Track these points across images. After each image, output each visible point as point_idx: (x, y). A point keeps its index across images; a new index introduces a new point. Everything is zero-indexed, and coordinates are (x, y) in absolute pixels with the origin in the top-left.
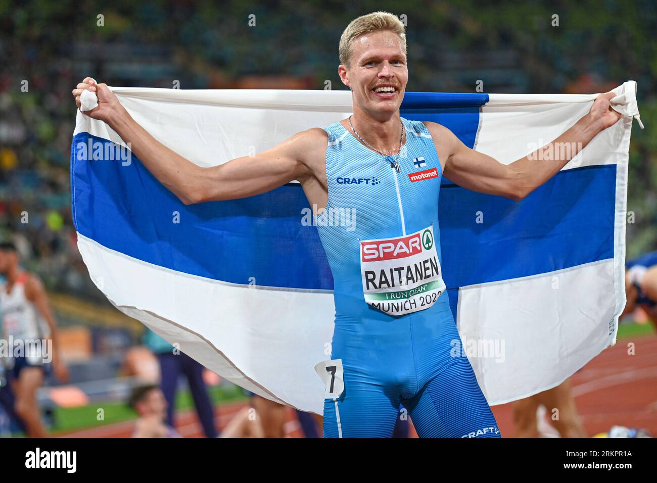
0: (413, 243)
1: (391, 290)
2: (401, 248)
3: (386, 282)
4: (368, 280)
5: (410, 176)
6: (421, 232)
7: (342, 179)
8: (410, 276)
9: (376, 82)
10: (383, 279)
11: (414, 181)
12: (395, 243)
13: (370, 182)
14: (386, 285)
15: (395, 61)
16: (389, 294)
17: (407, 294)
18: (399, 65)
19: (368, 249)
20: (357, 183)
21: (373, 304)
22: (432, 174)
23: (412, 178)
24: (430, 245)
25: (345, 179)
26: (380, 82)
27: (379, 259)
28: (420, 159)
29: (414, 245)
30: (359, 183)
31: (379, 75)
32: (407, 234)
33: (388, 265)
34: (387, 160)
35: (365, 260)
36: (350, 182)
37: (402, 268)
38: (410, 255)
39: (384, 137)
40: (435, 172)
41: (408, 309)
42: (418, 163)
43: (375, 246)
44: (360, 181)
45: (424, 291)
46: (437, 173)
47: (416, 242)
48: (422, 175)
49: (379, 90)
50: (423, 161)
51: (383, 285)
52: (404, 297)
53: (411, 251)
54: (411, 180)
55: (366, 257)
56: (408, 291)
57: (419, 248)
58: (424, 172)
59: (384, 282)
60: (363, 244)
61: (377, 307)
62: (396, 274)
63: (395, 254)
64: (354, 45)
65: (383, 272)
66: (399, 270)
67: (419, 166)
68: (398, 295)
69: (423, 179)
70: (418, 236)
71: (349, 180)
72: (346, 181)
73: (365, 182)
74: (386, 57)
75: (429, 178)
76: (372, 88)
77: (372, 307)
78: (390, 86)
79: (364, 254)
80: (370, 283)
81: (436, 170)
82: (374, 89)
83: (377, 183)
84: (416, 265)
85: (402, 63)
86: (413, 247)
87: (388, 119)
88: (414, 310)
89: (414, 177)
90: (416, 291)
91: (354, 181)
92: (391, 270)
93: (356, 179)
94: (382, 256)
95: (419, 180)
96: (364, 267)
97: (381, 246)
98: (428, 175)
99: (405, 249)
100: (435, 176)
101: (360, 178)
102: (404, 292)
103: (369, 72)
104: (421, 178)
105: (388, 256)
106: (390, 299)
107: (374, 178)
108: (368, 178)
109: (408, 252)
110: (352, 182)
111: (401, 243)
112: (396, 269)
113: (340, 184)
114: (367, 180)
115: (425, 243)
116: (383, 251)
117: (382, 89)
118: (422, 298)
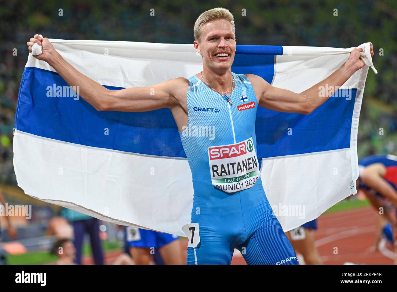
0: (241, 148)
1: (228, 177)
2: (234, 151)
3: (225, 172)
4: (214, 171)
5: (238, 107)
6: (246, 141)
7: (197, 108)
8: (239, 168)
9: (217, 50)
10: (223, 170)
11: (241, 110)
12: (230, 148)
13: (214, 110)
14: (225, 174)
15: (228, 37)
16: (227, 179)
17: (238, 179)
18: (231, 40)
19: (213, 152)
20: (206, 111)
21: (217, 186)
22: (252, 106)
23: (239, 108)
24: (252, 149)
25: (199, 108)
26: (219, 50)
27: (220, 158)
28: (244, 97)
29: (241, 149)
30: (207, 111)
31: (219, 46)
32: (237, 142)
33: (226, 161)
34: (224, 98)
35: (211, 159)
36: (202, 110)
37: (235, 163)
38: (239, 155)
39: (222, 84)
40: (254, 104)
41: (239, 188)
42: (243, 99)
43: (217, 150)
44: (208, 110)
45: (248, 177)
46: (255, 105)
47: (243, 147)
48: (246, 106)
49: (219, 55)
50: (246, 98)
51: (223, 174)
52: (236, 181)
53: (240, 153)
54: (239, 109)
55: (212, 157)
56: (238, 177)
57: (245, 151)
58: (247, 105)
59: (223, 172)
60: (210, 149)
61: (219, 187)
62: (231, 167)
63: (230, 155)
64: (203, 28)
65: (223, 166)
66: (233, 164)
67: (244, 101)
68: (232, 179)
69: (246, 109)
70: (244, 143)
71: (201, 109)
72: (199, 109)
73: (211, 110)
74: (223, 35)
75: (250, 108)
76: (214, 54)
77: (217, 188)
78: (225, 53)
79: (211, 155)
80: (215, 173)
81: (254, 103)
82: (215, 55)
83: (218, 111)
84: (243, 161)
85: (232, 38)
86: (241, 150)
87: (224, 73)
88: (242, 189)
89: (241, 108)
90: (244, 177)
91: (204, 109)
92: (228, 164)
93: (205, 109)
94: (222, 156)
95: (244, 109)
96: (211, 163)
97: (221, 150)
98: (249, 106)
99: (236, 152)
100: (254, 107)
101: (208, 108)
102: (236, 178)
103: (212, 45)
104: (245, 108)
105: (226, 156)
106: (227, 182)
107: (216, 108)
108: (213, 108)
109: (238, 153)
110: (203, 110)
111: (233, 148)
112: (231, 164)
113: (195, 111)
114: (212, 109)
115: (248, 148)
116: (223, 153)
117: (220, 55)
118: (247, 182)
